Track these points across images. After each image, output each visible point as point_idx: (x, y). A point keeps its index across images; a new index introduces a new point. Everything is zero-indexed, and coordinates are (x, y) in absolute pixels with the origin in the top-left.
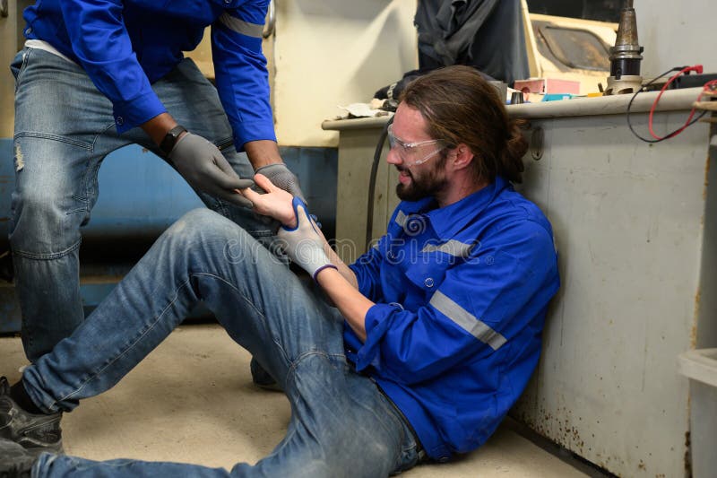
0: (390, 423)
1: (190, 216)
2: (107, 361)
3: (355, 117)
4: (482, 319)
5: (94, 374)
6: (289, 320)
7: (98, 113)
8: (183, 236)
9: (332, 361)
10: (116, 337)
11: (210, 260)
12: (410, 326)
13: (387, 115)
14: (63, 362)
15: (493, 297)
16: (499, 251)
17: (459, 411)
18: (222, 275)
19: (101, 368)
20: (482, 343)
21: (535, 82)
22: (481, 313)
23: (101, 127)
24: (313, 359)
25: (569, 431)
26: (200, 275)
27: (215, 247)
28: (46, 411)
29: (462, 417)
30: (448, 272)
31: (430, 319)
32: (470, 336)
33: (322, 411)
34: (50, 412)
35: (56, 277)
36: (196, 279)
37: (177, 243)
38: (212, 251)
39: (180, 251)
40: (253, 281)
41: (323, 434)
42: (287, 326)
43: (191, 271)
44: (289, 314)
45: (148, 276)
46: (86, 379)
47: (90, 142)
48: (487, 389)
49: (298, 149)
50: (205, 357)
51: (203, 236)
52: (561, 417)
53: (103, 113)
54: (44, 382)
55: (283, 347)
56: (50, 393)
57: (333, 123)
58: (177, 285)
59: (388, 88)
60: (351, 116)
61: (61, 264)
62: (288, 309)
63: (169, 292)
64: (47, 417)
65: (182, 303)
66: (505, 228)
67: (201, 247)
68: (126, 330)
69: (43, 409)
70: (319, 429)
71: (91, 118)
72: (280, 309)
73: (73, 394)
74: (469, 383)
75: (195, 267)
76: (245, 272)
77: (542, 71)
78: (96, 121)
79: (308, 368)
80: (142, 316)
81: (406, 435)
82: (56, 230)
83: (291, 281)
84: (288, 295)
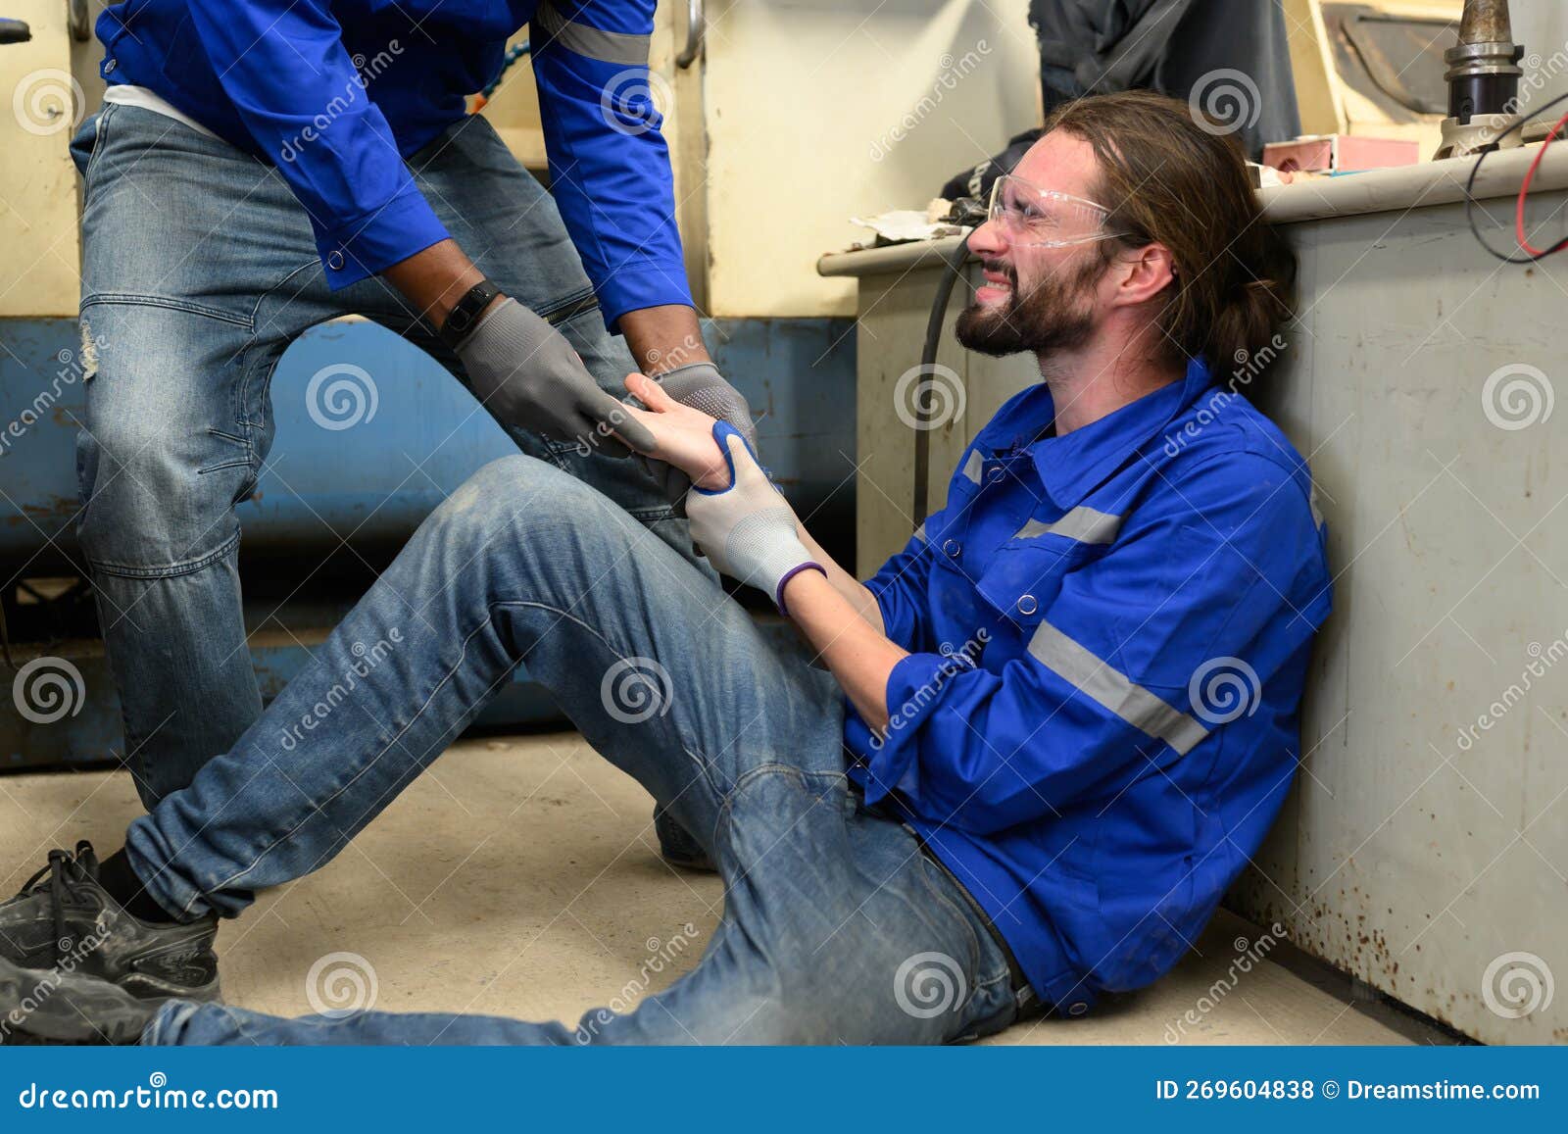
0: (945, 924)
1: (488, 475)
2: (312, 802)
3: (888, 243)
4: (1142, 681)
5: (285, 833)
6: (717, 703)
7: (264, 246)
8: (473, 519)
9: (813, 786)
10: (328, 750)
11: (536, 570)
12: (986, 702)
13: (959, 233)
14: (215, 809)
15: (1166, 630)
16: (1180, 525)
17: (1103, 895)
18: (563, 604)
19: (299, 818)
20: (1146, 736)
21: (1310, 145)
22: (1139, 669)
23: (271, 277)
24: (768, 783)
25: (1365, 940)
26: (515, 607)
27: (547, 542)
28: (179, 917)
29: (1108, 909)
30: (1067, 579)
31: (1030, 686)
32: (1116, 720)
33: (784, 894)
34: (188, 919)
35: (189, 618)
36: (506, 615)
37: (461, 536)
38: (539, 550)
39: (466, 552)
40: (634, 617)
41: (782, 942)
42: (712, 713)
43: (493, 597)
44: (716, 687)
45: (396, 613)
46: (265, 843)
47: (245, 311)
48: (1173, 847)
49: (766, 322)
50: (558, 802)
51: (516, 516)
52: (1349, 909)
53: (275, 247)
54: (173, 852)
55: (705, 763)
56: (187, 874)
57: (842, 258)
58: (464, 631)
59: (971, 173)
60: (881, 242)
61: (194, 585)
62: (716, 677)
63: (445, 647)
64: (183, 929)
65: (478, 672)
66: (1192, 472)
67: (513, 543)
68: (352, 735)
69: (173, 912)
70: (773, 933)
71: (245, 256)
72: (696, 677)
73: (238, 878)
74: (1130, 832)
75: (502, 589)
76: (617, 597)
77: (1349, 122)
78: (260, 264)
79: (758, 804)
80: (385, 700)
81: (985, 952)
82: (176, 508)
83: (722, 615)
84: (715, 646)
